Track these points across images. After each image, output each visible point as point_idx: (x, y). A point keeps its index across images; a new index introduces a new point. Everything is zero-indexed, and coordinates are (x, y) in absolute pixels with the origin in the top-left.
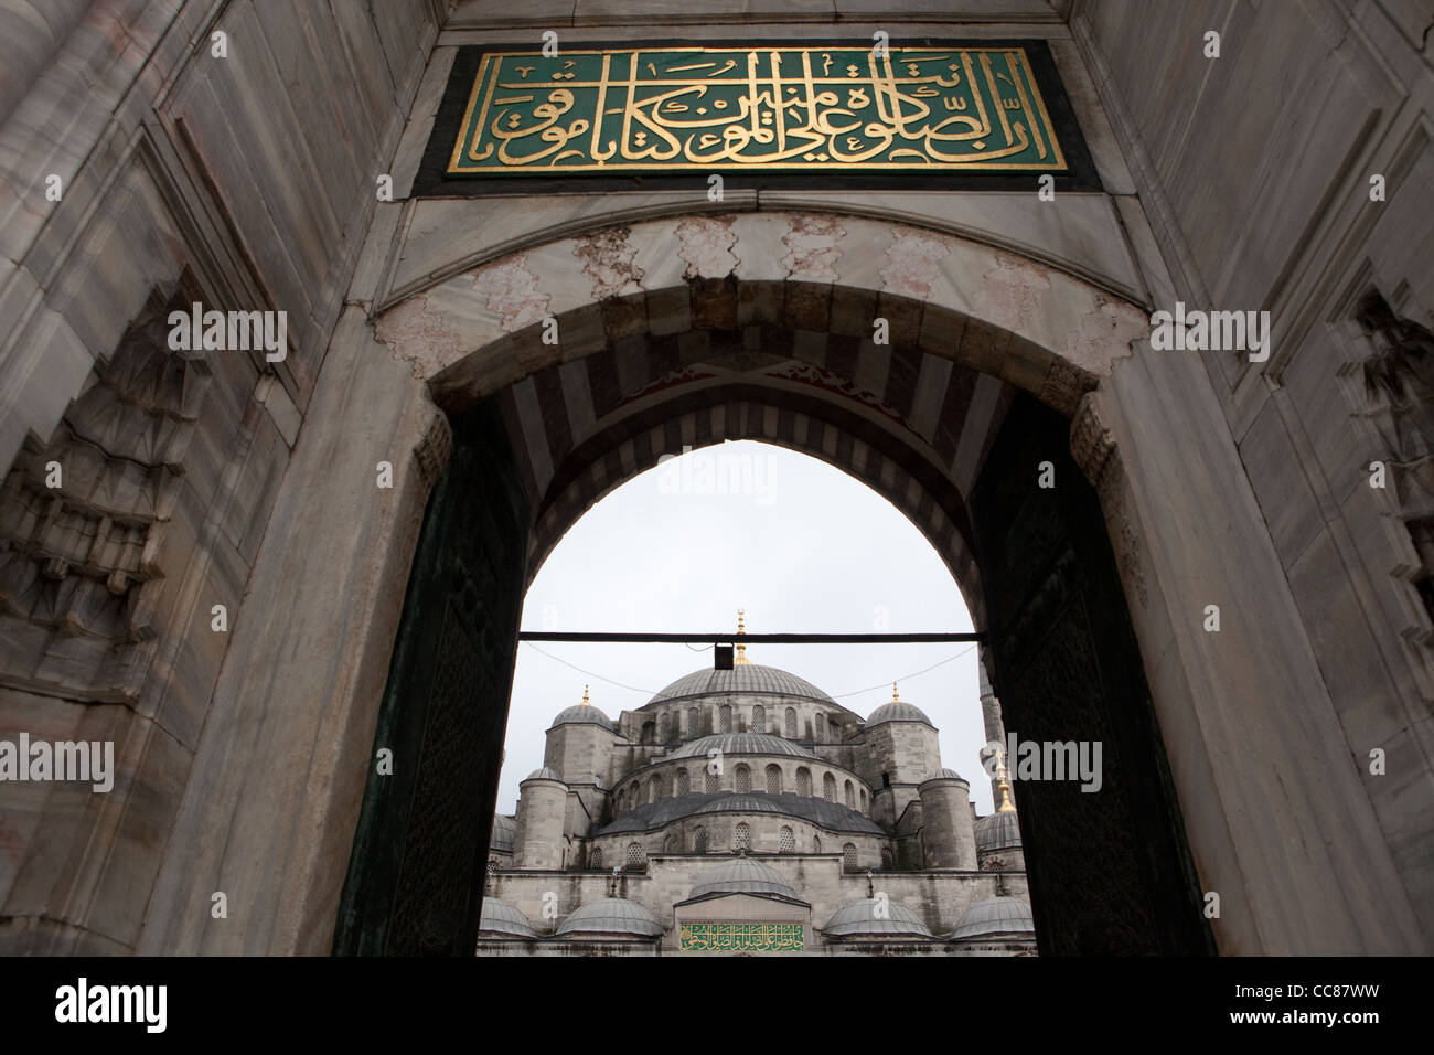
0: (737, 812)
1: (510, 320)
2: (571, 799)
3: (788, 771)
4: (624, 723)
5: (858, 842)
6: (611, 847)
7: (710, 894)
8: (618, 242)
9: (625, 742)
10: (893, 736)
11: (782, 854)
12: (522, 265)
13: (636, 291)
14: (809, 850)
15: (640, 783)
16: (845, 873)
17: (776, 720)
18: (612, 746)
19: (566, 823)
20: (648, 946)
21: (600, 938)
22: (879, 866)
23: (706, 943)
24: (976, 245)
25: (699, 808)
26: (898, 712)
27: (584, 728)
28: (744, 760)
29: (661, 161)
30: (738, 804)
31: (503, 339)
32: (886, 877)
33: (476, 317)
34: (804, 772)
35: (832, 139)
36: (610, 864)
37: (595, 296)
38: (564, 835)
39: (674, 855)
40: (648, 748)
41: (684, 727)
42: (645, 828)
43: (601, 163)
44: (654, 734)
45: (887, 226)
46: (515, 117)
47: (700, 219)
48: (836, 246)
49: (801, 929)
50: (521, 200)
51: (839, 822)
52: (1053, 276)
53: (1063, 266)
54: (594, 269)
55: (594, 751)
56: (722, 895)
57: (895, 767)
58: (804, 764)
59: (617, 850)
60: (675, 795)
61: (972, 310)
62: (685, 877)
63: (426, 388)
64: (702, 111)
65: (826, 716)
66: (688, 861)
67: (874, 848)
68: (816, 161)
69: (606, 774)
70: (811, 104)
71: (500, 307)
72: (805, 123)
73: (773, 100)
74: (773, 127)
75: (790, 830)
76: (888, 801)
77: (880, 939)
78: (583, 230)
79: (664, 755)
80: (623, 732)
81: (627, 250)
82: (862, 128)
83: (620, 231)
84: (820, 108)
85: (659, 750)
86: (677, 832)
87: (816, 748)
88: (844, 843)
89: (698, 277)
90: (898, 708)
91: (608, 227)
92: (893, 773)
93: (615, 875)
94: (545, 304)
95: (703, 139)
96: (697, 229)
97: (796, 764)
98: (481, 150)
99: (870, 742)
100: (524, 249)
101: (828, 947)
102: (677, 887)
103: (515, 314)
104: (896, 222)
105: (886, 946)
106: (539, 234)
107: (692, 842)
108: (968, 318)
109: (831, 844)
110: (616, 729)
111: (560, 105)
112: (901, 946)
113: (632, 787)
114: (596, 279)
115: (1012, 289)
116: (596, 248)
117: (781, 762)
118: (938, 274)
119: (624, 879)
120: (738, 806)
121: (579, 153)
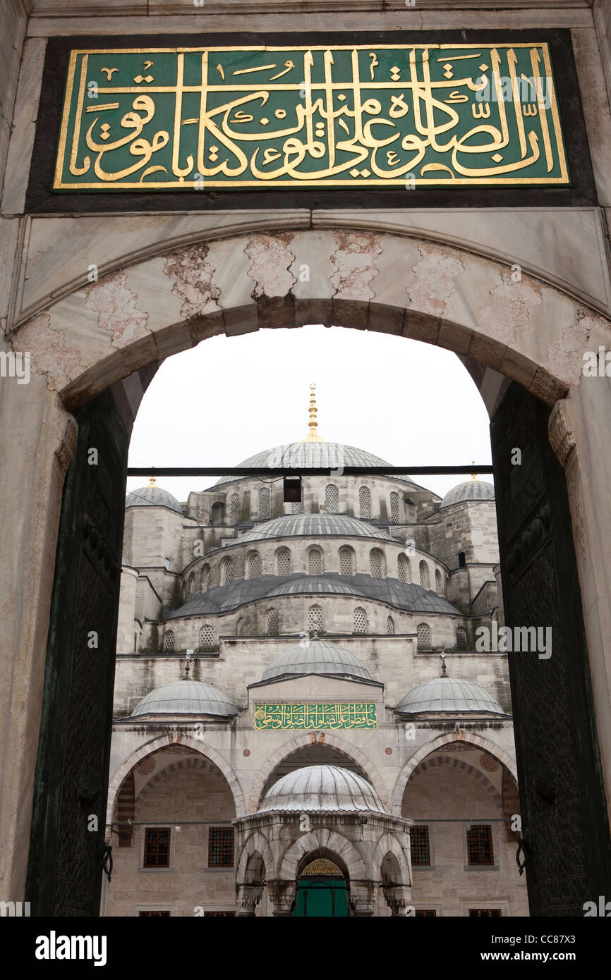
0: (310, 595)
1: (118, 337)
2: (141, 583)
3: (361, 553)
4: (193, 504)
5: (432, 622)
6: (183, 630)
7: (283, 675)
8: (199, 261)
9: (194, 524)
10: (470, 516)
11: (356, 635)
12: (124, 283)
13: (216, 310)
14: (382, 631)
15: (211, 566)
16: (419, 653)
17: (350, 500)
18: (181, 528)
19: (136, 608)
20: (223, 726)
21: (175, 719)
22: (453, 645)
23: (280, 722)
24: (485, 261)
25: (272, 590)
26: (476, 491)
27: (152, 511)
28: (317, 542)
29: (231, 176)
30: (310, 586)
31: (114, 355)
32: (460, 657)
33: (91, 334)
34: (377, 553)
35: (375, 151)
36: (183, 646)
37: (184, 314)
38: (135, 620)
39: (247, 637)
40: (218, 530)
41: (255, 508)
42: (215, 610)
43: (182, 179)
44: (224, 515)
45: (416, 243)
46: (105, 127)
47: (264, 237)
48: (374, 265)
49: (374, 708)
50: (118, 219)
51: (413, 603)
52: (546, 291)
53: (553, 282)
54: (181, 288)
55: (162, 534)
56: (296, 676)
57: (471, 547)
58: (378, 545)
59: (188, 633)
60: (246, 578)
61: (477, 325)
62: (258, 658)
63: (58, 398)
64: (265, 121)
65: (401, 495)
66: (261, 643)
67: (448, 627)
68: (360, 177)
69: (175, 556)
70: (357, 113)
71: (110, 325)
72: (352, 136)
73: (325, 109)
74: (324, 139)
75: (363, 611)
76: (464, 580)
77: (452, 717)
78: (170, 249)
79: (235, 537)
80: (193, 513)
81: (207, 269)
82: (400, 140)
83: (200, 250)
84: (366, 116)
85: (229, 531)
86: (249, 614)
87: (390, 527)
88: (418, 623)
89: (264, 296)
90: (476, 487)
91: (190, 246)
92: (470, 553)
93: (188, 658)
94: (144, 322)
95: (266, 154)
96: (262, 247)
97: (370, 545)
98: (80, 165)
99: (446, 521)
100: (123, 268)
101: (400, 725)
102: (252, 668)
103: (122, 330)
104: (423, 240)
105: (458, 724)
106: (135, 255)
107: (264, 624)
108: (474, 332)
109: (406, 624)
110: (185, 511)
111: (143, 113)
112: (473, 723)
113: (202, 570)
114: (184, 297)
115: (511, 305)
116: (181, 266)
117: (354, 544)
118: (454, 291)
119: (197, 662)
120: (310, 589)
121: (163, 168)
